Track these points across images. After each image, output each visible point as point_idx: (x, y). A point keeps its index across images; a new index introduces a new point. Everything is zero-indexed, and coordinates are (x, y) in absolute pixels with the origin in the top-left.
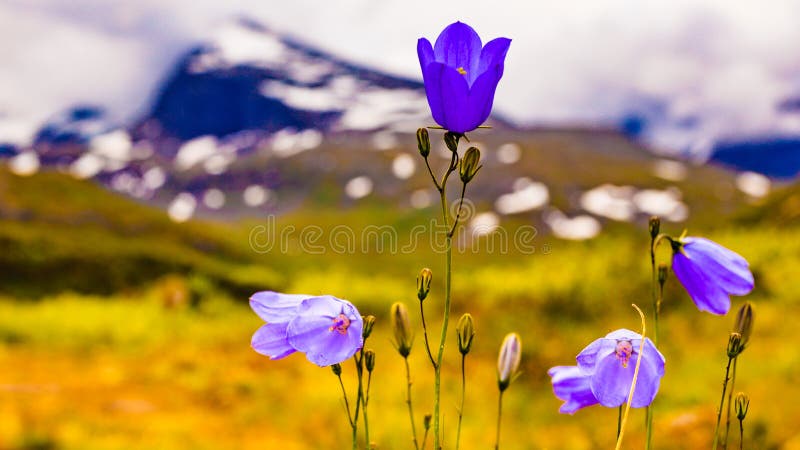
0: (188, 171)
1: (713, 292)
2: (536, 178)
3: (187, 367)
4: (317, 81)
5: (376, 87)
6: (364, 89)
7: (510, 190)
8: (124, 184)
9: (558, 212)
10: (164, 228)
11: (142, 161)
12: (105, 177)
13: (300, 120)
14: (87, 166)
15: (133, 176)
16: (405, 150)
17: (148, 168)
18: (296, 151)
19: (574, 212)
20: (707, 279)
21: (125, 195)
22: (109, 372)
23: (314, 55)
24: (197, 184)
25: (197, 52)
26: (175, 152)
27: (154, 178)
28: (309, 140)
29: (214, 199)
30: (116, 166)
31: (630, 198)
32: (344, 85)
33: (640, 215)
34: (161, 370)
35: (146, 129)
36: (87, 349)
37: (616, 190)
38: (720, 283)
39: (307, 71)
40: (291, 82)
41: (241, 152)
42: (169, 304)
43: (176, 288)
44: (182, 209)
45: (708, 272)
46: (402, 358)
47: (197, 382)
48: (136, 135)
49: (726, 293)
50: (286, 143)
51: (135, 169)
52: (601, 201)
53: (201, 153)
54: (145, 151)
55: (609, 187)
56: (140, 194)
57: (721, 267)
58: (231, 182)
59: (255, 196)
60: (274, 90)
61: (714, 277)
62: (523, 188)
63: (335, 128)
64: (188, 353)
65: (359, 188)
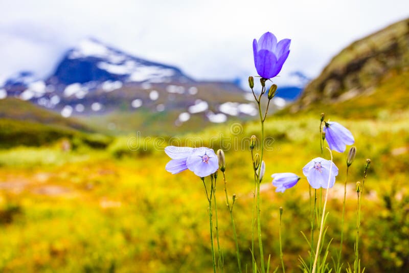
0: (69, 97)
1: (340, 144)
2: (203, 100)
3: (73, 174)
4: (120, 63)
5: (143, 65)
6: (139, 66)
7: (193, 104)
8: (43, 102)
9: (212, 112)
10: (60, 120)
11: (50, 93)
12: (34, 100)
13: (113, 78)
14: (27, 95)
15: (46, 99)
16: (154, 89)
17: (53, 96)
18: (112, 90)
19: (217, 112)
20: (338, 138)
21: (43, 107)
22: (42, 177)
23: (119, 53)
24: (73, 102)
25: (72, 50)
26: (64, 89)
27: (55, 100)
28: (117, 85)
29: (80, 108)
30: (39, 95)
31: (236, 107)
32: (131, 64)
33: (241, 114)
34: (63, 175)
35: (51, 80)
36: (31, 168)
37: (232, 104)
38: (343, 140)
39: (116, 59)
40: (109, 63)
41: (90, 90)
42: (63, 149)
43: (66, 143)
44: (67, 112)
45: (339, 136)
46: (222, 172)
47: (77, 180)
48: (47, 83)
49: (344, 144)
50: (108, 86)
51: (47, 96)
52: (227, 108)
53: (74, 90)
54: (51, 89)
55: (230, 103)
56: (49, 106)
57: (344, 134)
58: (86, 101)
59: (96, 107)
60: (103, 66)
61: (341, 138)
62: (198, 103)
63: (127, 81)
64: (73, 169)
65: (137, 104)
